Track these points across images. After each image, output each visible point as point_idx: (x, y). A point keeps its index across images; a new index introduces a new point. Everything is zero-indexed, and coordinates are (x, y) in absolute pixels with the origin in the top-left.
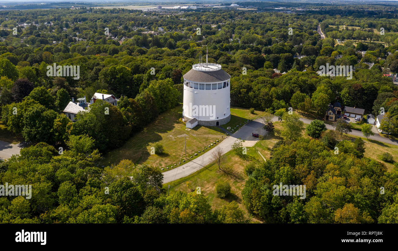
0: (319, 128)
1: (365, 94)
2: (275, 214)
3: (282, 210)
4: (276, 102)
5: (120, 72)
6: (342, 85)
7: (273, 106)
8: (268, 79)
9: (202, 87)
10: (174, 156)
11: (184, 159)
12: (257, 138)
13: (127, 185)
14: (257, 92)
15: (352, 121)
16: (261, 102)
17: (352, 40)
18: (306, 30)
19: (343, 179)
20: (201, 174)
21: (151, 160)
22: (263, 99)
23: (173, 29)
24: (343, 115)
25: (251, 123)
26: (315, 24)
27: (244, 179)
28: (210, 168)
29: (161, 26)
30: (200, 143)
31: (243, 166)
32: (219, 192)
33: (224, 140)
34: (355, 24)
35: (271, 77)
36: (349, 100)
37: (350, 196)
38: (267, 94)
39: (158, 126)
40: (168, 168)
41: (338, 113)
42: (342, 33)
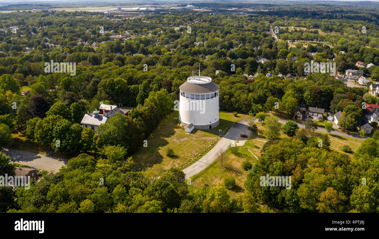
0: (293, 127)
1: (323, 96)
2: (273, 199)
3: (279, 195)
4: (255, 106)
5: (118, 84)
6: (304, 88)
7: (252, 109)
8: (244, 85)
9: (198, 98)
10: (183, 157)
11: (191, 160)
12: (245, 138)
13: (165, 185)
14: (238, 98)
15: (316, 119)
16: (242, 107)
17: (301, 41)
18: (261, 32)
19: (322, 169)
20: (209, 171)
21: (165, 161)
22: (244, 104)
23: (139, 32)
24: (308, 114)
25: (237, 125)
26: (267, 26)
27: (242, 173)
28: (214, 166)
29: (126, 29)
30: (201, 144)
31: (239, 162)
32: (226, 185)
33: (219, 141)
34: (301, 25)
35: (246, 84)
36: (311, 101)
37: (329, 182)
38: (246, 100)
39: (161, 131)
40: (181, 167)
41: (304, 113)
42: (292, 34)
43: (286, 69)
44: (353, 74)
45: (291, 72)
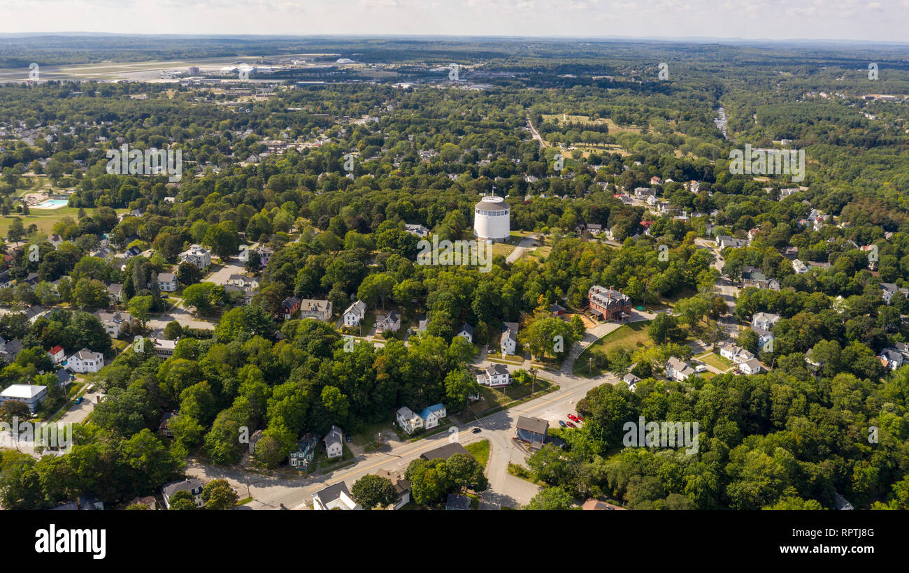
1: (601, 214)
4: (538, 223)
6: (583, 207)
7: (537, 226)
8: (524, 206)
9: (494, 214)
12: (536, 246)
14: (522, 217)
15: (593, 233)
17: (580, 144)
22: (528, 223)
24: (586, 229)
25: (525, 239)
26: (521, 114)
31: (535, 259)
34: (580, 111)
36: (589, 218)
38: (530, 218)
41: (583, 229)
42: (564, 134)
43: (562, 190)
44: (643, 193)
45: (569, 193)
